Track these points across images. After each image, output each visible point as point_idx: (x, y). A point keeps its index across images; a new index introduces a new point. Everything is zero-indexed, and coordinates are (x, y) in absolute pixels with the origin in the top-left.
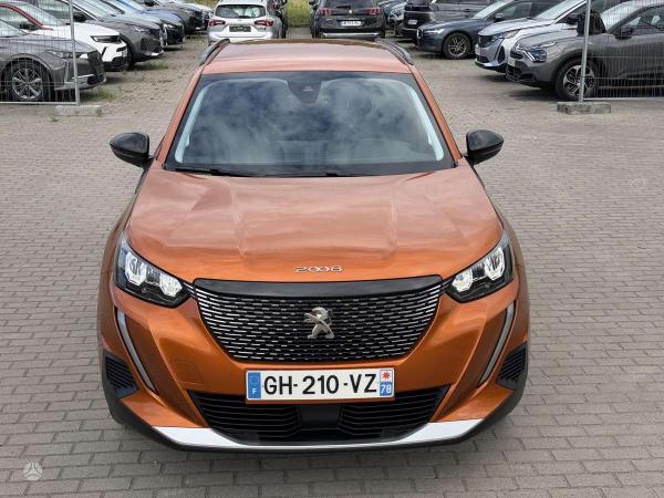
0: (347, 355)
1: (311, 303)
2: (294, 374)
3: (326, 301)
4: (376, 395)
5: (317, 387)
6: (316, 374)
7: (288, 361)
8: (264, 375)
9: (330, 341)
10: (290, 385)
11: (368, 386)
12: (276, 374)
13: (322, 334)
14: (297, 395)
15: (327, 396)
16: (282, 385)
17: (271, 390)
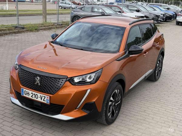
0: (42, 90)
1: (37, 75)
2: (30, 91)
3: (40, 76)
4: (45, 102)
5: (34, 96)
6: (34, 93)
7: (30, 88)
8: (24, 90)
9: (39, 86)
10: (29, 94)
11: (44, 99)
12: (26, 90)
13: (38, 83)
14: (30, 97)
15: (35, 99)
16: (27, 93)
17: (25, 94)
